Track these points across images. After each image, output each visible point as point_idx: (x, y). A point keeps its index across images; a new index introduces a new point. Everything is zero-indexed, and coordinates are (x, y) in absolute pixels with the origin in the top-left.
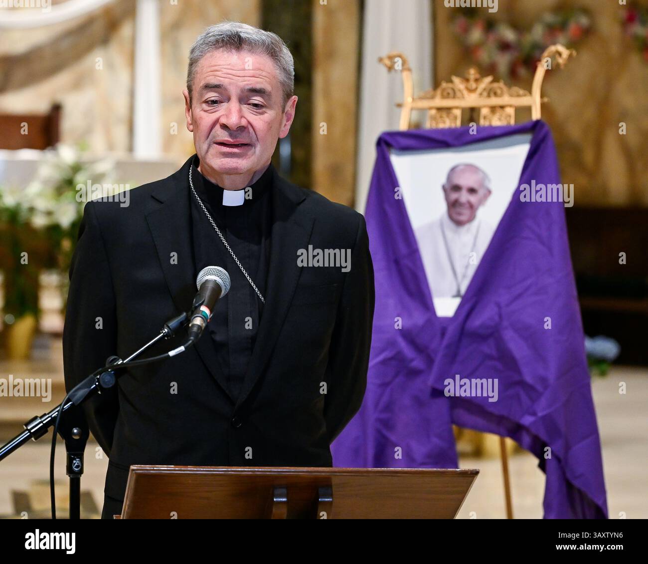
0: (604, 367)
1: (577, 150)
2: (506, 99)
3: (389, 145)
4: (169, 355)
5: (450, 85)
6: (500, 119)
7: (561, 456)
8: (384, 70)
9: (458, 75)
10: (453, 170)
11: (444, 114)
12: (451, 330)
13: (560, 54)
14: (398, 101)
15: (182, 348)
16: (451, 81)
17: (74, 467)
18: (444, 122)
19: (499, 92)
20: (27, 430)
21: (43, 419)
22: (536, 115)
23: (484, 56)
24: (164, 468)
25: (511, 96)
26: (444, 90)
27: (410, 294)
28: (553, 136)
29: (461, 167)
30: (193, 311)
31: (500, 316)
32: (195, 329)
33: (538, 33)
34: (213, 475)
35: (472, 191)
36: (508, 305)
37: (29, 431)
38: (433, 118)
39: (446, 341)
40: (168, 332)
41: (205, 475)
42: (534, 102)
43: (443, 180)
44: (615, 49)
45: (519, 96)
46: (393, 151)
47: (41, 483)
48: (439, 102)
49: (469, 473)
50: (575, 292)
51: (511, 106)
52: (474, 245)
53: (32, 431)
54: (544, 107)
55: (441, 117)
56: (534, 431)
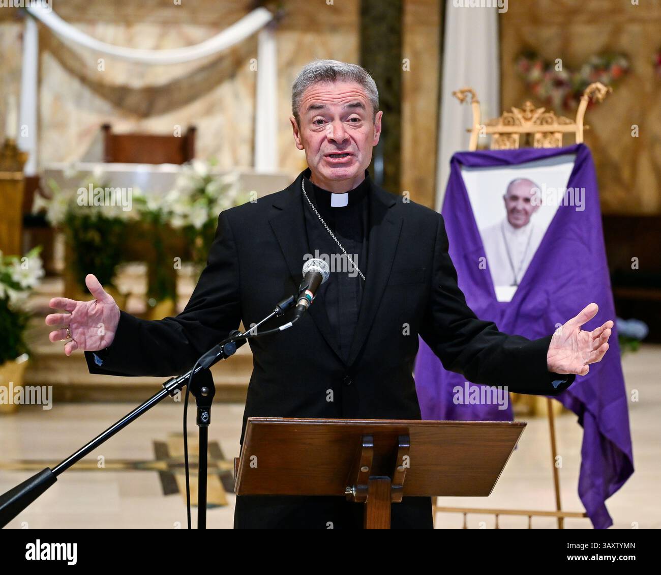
0: (635, 344)
1: (616, 168)
2: (555, 127)
3: (460, 163)
4: (279, 330)
5: (510, 115)
6: (550, 143)
7: (596, 414)
8: (457, 102)
9: (516, 107)
10: (512, 183)
11: (505, 138)
12: (509, 312)
13: (599, 90)
14: (470, 128)
15: (290, 324)
16: (511, 112)
17: (202, 419)
18: (505, 145)
19: (550, 120)
20: (165, 388)
21: (178, 380)
22: (579, 139)
23: (542, 91)
24: (275, 419)
25: (559, 124)
26: (505, 118)
27: (476, 283)
28: (595, 158)
29: (519, 181)
30: (299, 294)
31: (548, 301)
32: (301, 309)
33: (586, 72)
34: (315, 425)
35: (527, 200)
36: (555, 293)
37: (167, 389)
38: (497, 142)
39: (505, 321)
40: (279, 311)
42: (578, 129)
43: (504, 191)
44: (648, 87)
45: (566, 124)
46: (463, 167)
47: (176, 435)
48: (501, 128)
49: (519, 424)
50: (609, 283)
51: (559, 132)
52: (529, 244)
53: (169, 389)
54: (585, 132)
55: (503, 140)
56: (574, 393)
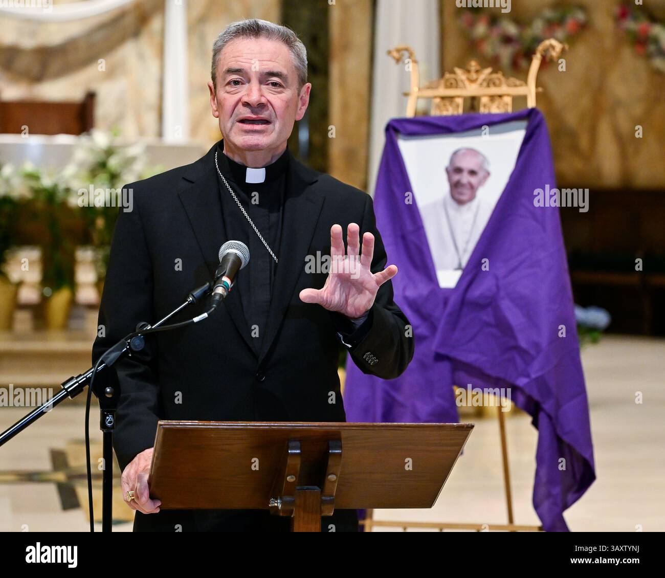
0: (596, 335)
1: (573, 136)
2: (504, 89)
3: (397, 131)
5: (452, 76)
6: (498, 107)
7: (553, 414)
8: (393, 62)
9: (460, 67)
10: (455, 154)
11: (447, 103)
12: (453, 300)
13: (553, 47)
14: (407, 92)
16: (453, 72)
17: (107, 423)
18: (447, 110)
19: (497, 82)
20: (64, 389)
21: (78, 380)
22: (531, 103)
23: (488, 49)
24: (189, 423)
25: (509, 86)
26: (447, 80)
27: (416, 267)
28: (549, 125)
29: (463, 151)
30: (216, 281)
31: (498, 287)
32: (217, 297)
33: (538, 27)
35: (473, 173)
36: (505, 277)
37: (66, 390)
38: (438, 106)
39: (449, 309)
40: (193, 300)
41: (226, 429)
42: (530, 92)
43: (446, 163)
44: (609, 42)
45: (516, 86)
46: (400, 136)
47: (76, 442)
48: (443, 91)
49: (465, 426)
50: (565, 265)
51: (508, 95)
52: (475, 222)
53: (69, 390)
54: (538, 96)
55: (445, 105)
56: (527, 391)
